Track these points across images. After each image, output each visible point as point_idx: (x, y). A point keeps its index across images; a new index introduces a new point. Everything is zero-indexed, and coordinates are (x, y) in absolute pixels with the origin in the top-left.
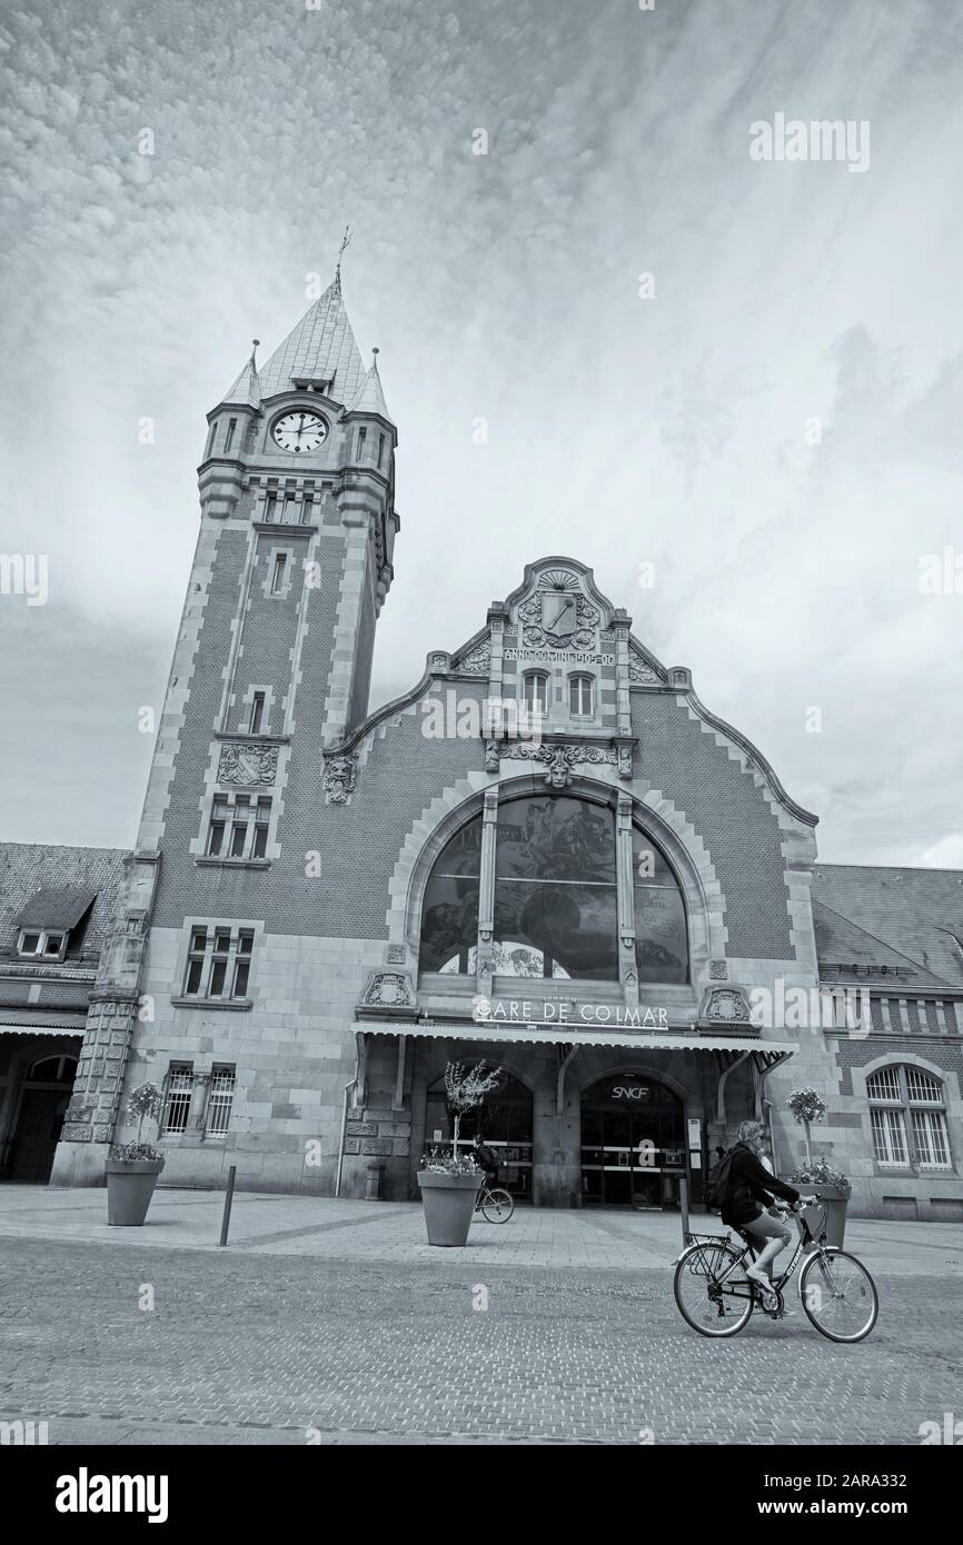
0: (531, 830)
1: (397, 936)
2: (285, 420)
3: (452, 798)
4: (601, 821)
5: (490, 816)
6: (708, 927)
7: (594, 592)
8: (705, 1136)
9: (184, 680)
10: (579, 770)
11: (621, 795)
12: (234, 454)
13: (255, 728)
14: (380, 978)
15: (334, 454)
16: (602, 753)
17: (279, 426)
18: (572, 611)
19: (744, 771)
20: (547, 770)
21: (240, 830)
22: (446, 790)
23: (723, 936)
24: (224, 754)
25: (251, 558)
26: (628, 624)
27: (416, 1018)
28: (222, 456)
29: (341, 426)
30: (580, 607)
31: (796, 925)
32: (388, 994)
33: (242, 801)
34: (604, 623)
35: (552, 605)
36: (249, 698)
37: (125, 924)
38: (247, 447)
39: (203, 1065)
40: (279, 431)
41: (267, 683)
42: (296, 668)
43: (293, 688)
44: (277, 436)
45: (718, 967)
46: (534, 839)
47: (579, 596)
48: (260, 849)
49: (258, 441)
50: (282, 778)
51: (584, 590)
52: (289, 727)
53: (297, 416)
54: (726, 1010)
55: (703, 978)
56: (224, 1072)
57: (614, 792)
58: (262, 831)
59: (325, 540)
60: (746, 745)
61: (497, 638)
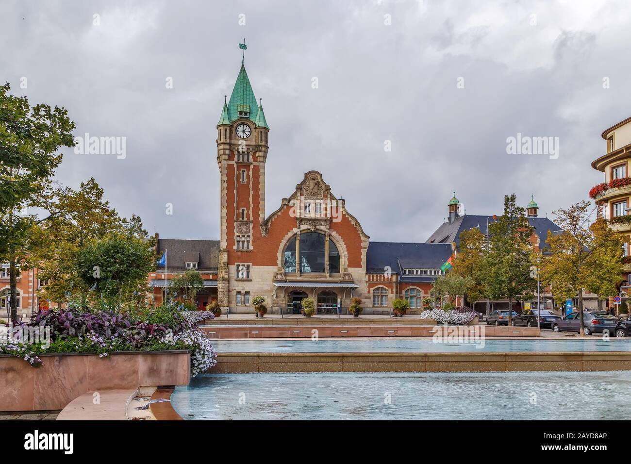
0: (307, 240)
1: (280, 265)
2: (239, 127)
3: (290, 235)
4: (322, 238)
5: (298, 238)
6: (344, 261)
7: (322, 180)
8: (341, 301)
9: (225, 208)
10: (318, 227)
11: (327, 233)
12: (228, 141)
13: (243, 219)
14: (277, 274)
15: (254, 140)
16: (323, 223)
17: (237, 129)
18: (317, 186)
19: (355, 226)
20: (311, 227)
21: (243, 243)
22: (289, 233)
23: (347, 263)
24: (237, 226)
25: (236, 172)
26: (330, 189)
27: (285, 282)
28: (225, 142)
29: (255, 130)
30: (318, 185)
31: (363, 260)
32: (279, 277)
33: (243, 236)
34: (324, 189)
35: (312, 184)
36: (241, 211)
37: (223, 265)
38: (231, 138)
39: (243, 292)
40: (238, 131)
41: (245, 207)
42: (251, 203)
43: (251, 208)
44: (238, 133)
45: (346, 270)
46: (308, 243)
47: (318, 182)
48: (248, 247)
49: (233, 135)
50: (251, 231)
51: (320, 180)
52: (251, 218)
53: (242, 125)
54: (347, 278)
55: (342, 272)
56: (247, 293)
57: (325, 232)
58: (248, 242)
59: (254, 166)
60: (356, 220)
61: (299, 194)
